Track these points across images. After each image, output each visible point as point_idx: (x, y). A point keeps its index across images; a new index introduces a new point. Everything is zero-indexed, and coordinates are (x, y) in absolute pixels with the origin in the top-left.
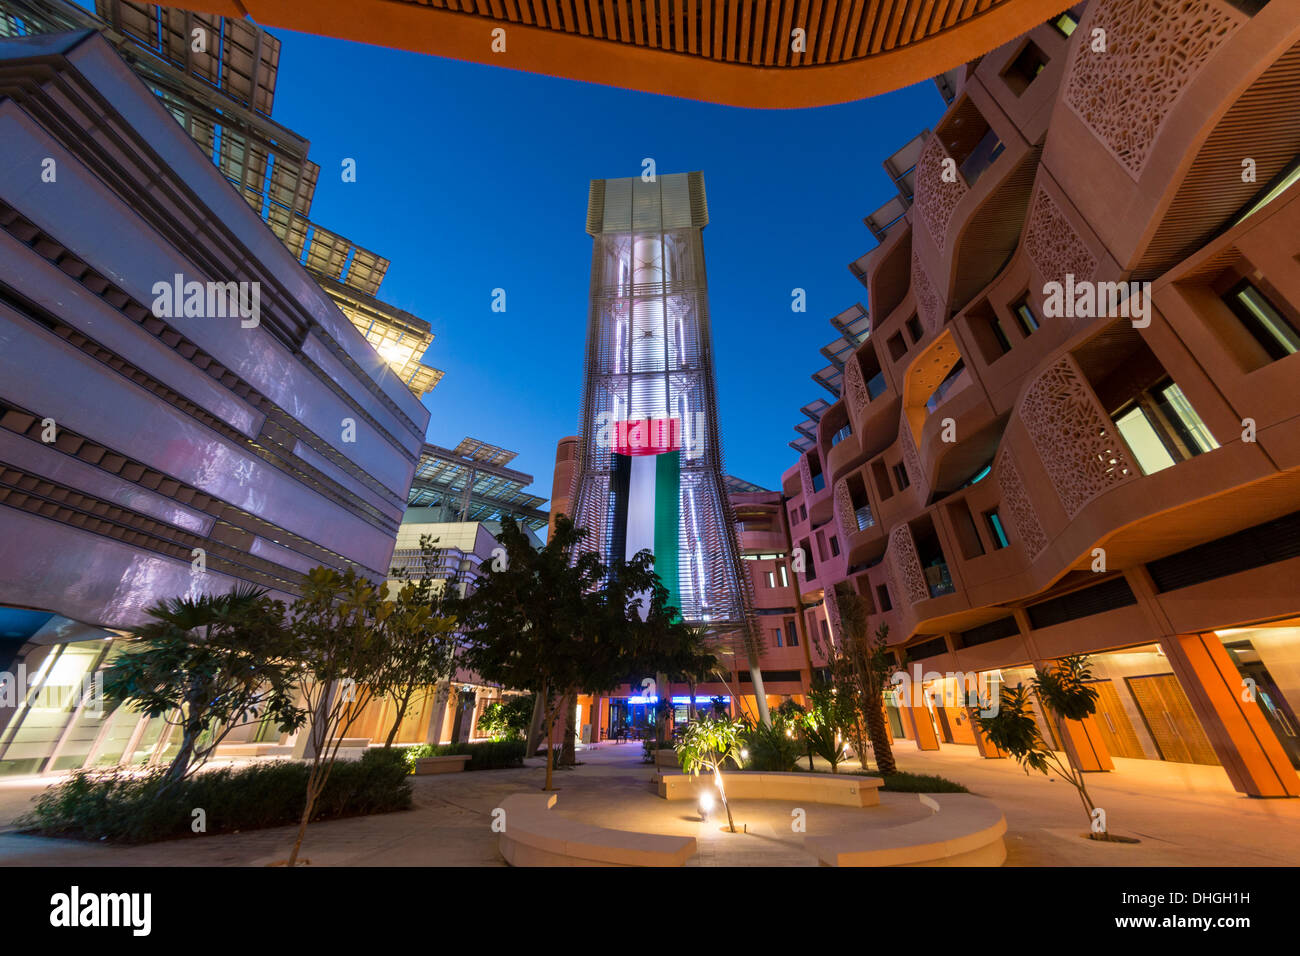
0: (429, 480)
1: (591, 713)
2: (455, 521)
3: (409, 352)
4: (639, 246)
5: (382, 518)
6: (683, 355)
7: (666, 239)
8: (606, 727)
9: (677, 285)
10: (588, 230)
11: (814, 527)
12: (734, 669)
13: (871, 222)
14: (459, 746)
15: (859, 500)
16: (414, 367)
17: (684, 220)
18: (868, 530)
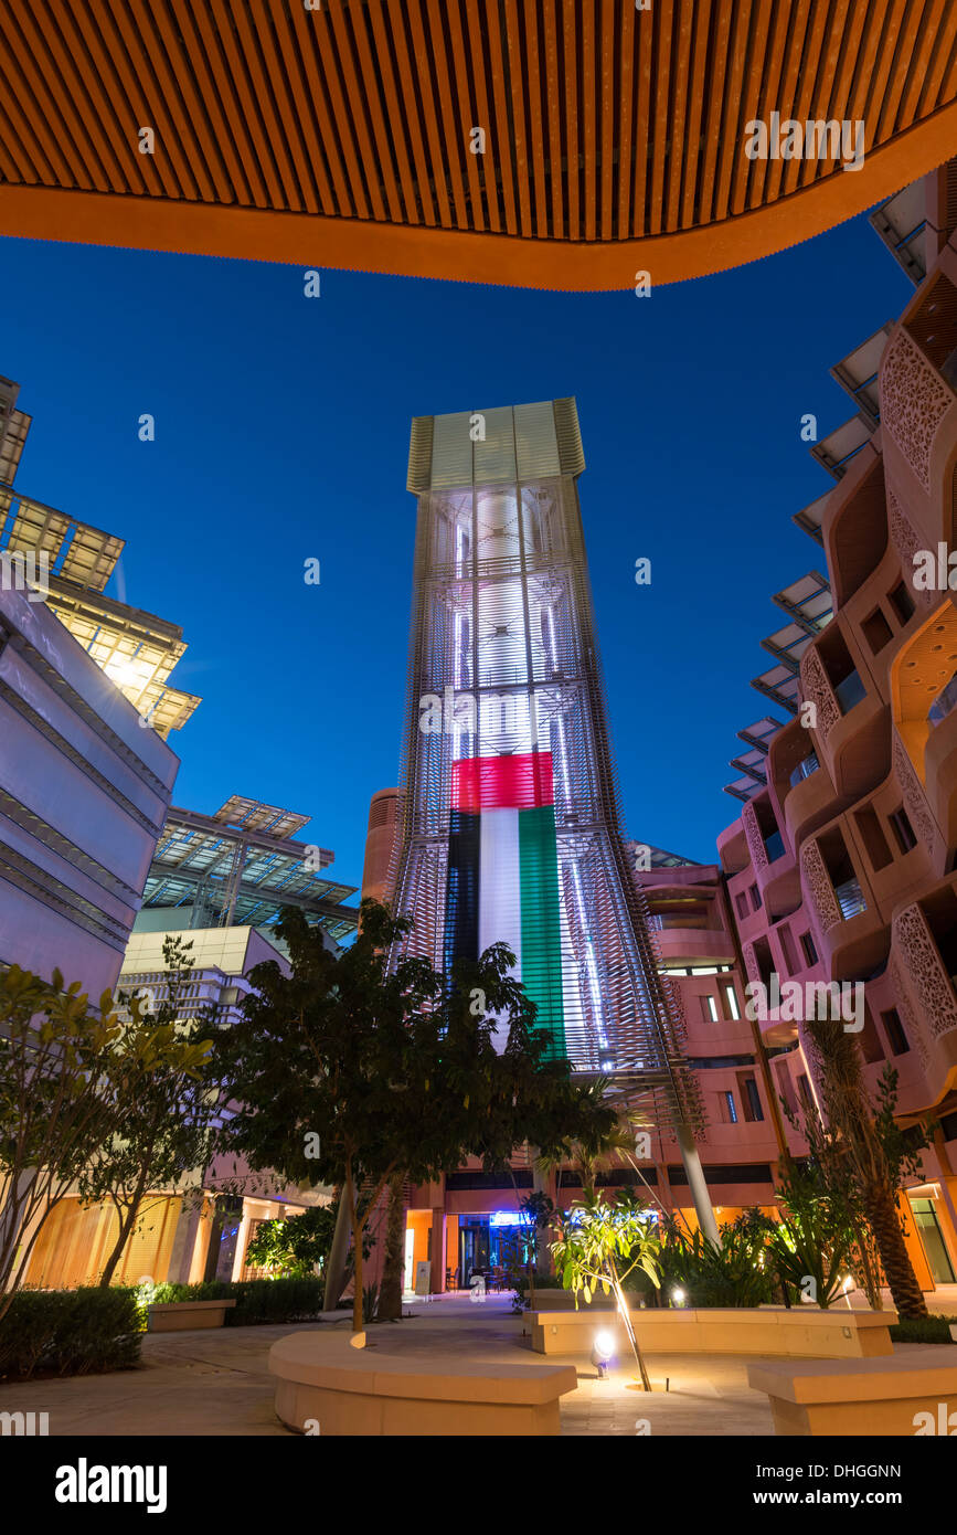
0: (176, 863)
1: (430, 1244)
2: (214, 926)
3: (149, 670)
4: (484, 505)
5: (103, 921)
6: (555, 659)
7: (523, 493)
8: (454, 1266)
9: (541, 559)
10: (410, 487)
11: (774, 919)
12: (660, 1161)
13: (822, 454)
14: (216, 1283)
15: (840, 872)
16: (157, 692)
17: (549, 466)
18: (858, 918)
